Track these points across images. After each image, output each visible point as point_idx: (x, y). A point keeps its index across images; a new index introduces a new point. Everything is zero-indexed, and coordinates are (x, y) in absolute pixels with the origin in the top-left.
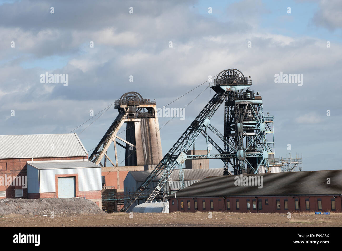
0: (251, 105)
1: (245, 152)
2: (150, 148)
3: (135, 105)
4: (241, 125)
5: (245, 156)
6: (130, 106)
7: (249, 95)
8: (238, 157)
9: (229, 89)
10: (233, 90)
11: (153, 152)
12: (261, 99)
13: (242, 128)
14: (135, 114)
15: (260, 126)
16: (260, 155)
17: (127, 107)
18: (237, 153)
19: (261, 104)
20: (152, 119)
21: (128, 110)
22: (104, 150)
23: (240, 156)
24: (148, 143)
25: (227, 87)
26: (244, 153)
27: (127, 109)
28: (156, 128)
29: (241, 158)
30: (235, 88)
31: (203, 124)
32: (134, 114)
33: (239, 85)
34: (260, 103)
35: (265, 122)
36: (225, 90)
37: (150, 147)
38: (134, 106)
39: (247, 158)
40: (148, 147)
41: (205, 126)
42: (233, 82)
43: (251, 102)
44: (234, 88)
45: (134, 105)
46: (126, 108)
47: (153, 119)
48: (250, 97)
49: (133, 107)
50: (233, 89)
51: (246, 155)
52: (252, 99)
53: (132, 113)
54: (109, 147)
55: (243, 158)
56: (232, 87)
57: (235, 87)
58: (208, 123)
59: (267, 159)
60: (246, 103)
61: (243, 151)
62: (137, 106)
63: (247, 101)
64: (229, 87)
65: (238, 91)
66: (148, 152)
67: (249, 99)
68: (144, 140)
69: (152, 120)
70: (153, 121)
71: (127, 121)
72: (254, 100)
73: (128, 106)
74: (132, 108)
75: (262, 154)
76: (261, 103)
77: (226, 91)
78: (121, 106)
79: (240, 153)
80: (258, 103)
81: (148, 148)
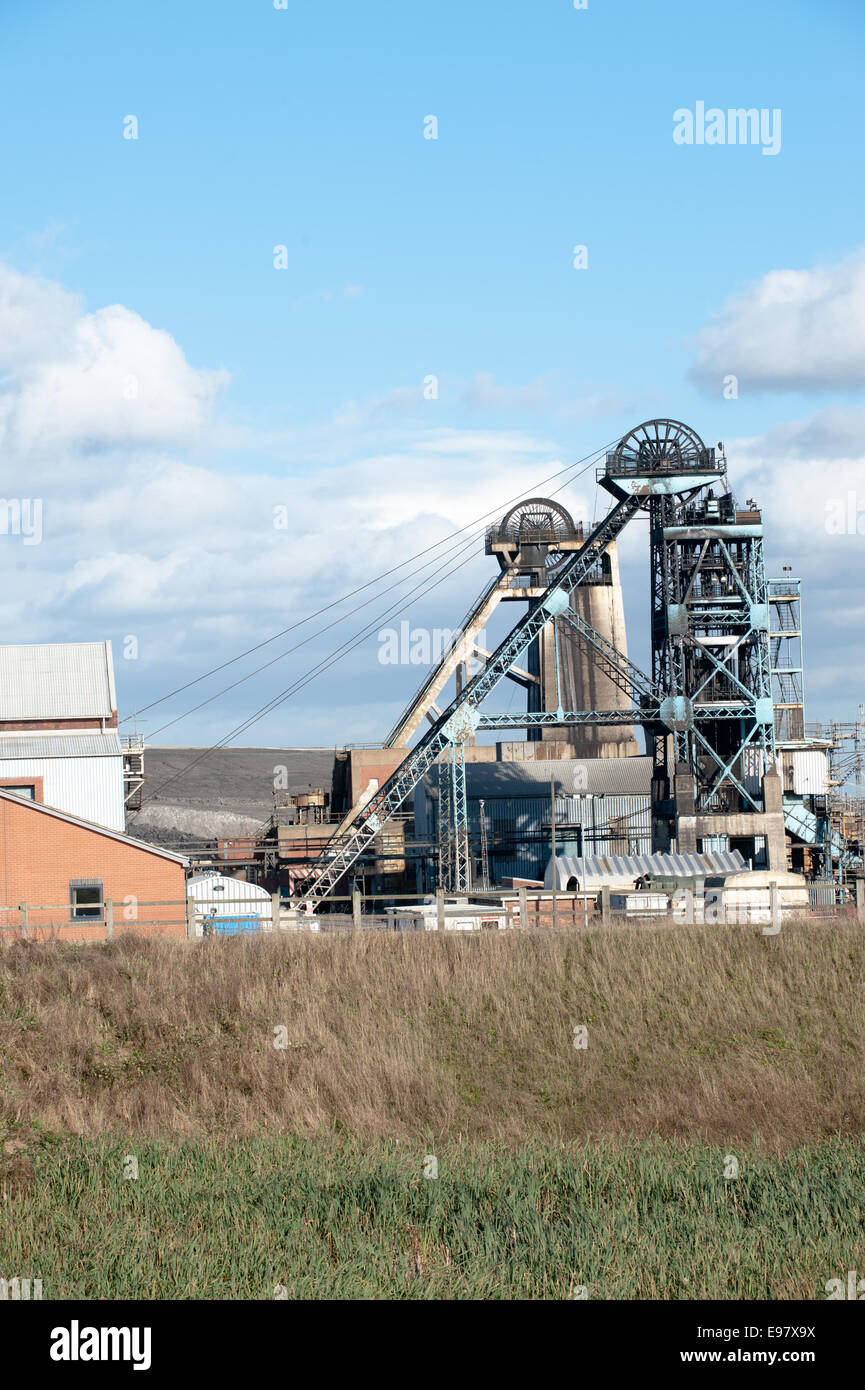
0: (721, 541)
1: (691, 703)
2: (588, 686)
3: (542, 544)
4: (680, 612)
5: (689, 716)
6: (522, 545)
7: (716, 509)
8: (664, 718)
9: (644, 487)
10: (659, 493)
11: (598, 700)
12: (758, 522)
13: (682, 622)
14: (540, 574)
15: (751, 614)
16: (746, 712)
17: (515, 549)
18: (662, 704)
19: (759, 538)
20: (598, 589)
21: (518, 560)
22: (431, 691)
23: (673, 715)
24: (582, 670)
25: (635, 480)
26: (687, 705)
27: (513, 555)
28: (612, 619)
29: (677, 723)
30: (667, 486)
31: (544, 610)
32: (537, 573)
33: (682, 475)
34: (754, 534)
35: (771, 599)
36: (630, 491)
37: (590, 684)
38: (540, 546)
39: (697, 723)
40: (582, 681)
41: (550, 614)
42: (658, 465)
43: (720, 532)
44: (661, 484)
45: (537, 544)
46: (510, 553)
47: (605, 587)
48: (717, 515)
49: (535, 547)
50: (659, 487)
51: (695, 712)
52: (725, 523)
53: (530, 567)
54: (445, 682)
55: (682, 722)
56: (655, 483)
57: (667, 480)
58: (561, 605)
59: (768, 727)
60: (703, 537)
61: (685, 700)
62: (550, 544)
63: (707, 527)
64: (643, 482)
65: (679, 495)
66: (583, 701)
67: (714, 521)
68: (570, 658)
69: (600, 593)
70: (603, 595)
71: (512, 596)
72: (731, 523)
73: (517, 547)
74: (531, 554)
75: (754, 710)
76: (759, 534)
77: (634, 497)
78: (493, 546)
79: (671, 706)
80: (746, 534)
81: (583, 687)
